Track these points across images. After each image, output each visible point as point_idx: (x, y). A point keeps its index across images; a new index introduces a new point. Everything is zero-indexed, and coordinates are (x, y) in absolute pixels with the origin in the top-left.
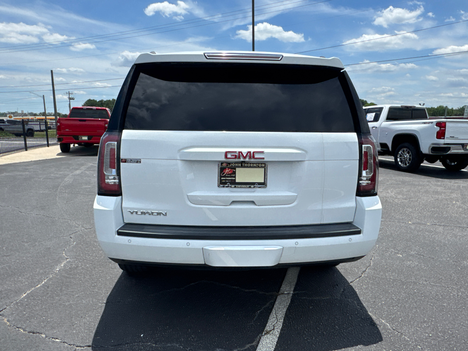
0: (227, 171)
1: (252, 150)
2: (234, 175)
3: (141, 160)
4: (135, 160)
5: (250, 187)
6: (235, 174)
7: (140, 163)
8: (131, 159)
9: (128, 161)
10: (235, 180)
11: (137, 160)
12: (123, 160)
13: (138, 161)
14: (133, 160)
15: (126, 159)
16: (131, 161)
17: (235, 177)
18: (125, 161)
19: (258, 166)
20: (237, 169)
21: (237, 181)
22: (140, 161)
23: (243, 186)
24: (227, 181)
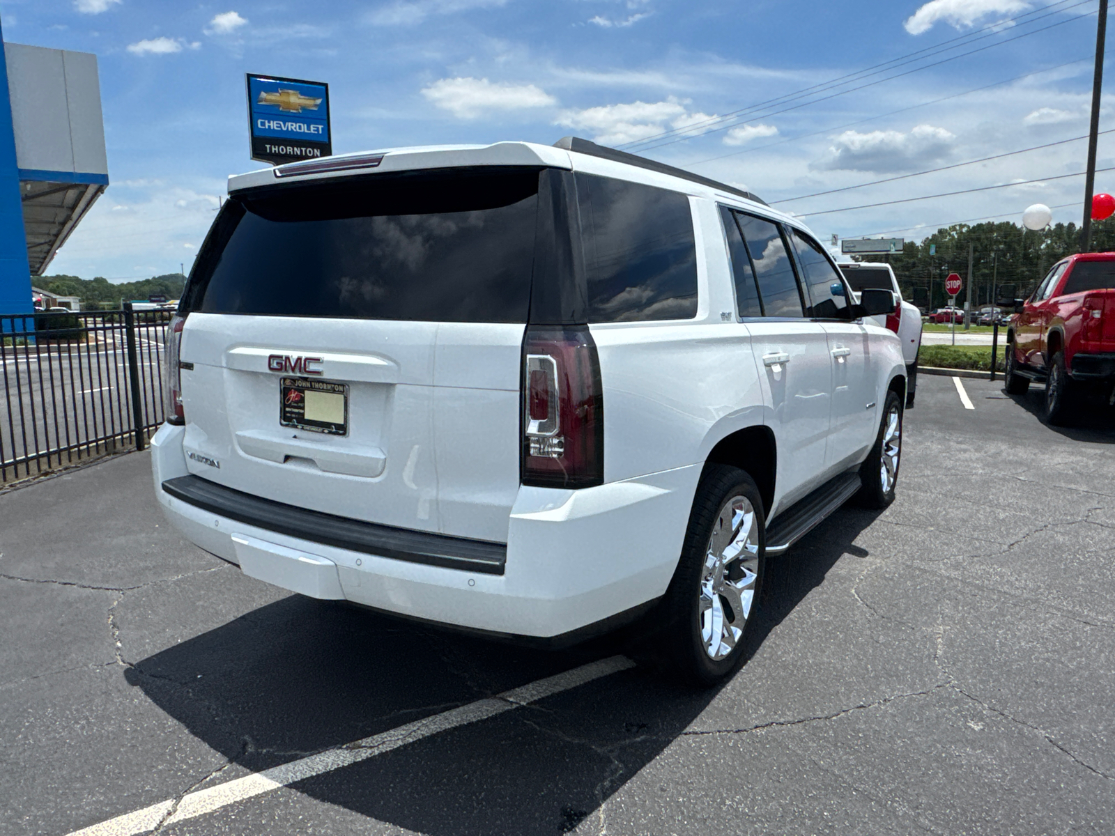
0: (293, 395)
1: (305, 355)
2: (300, 405)
3: (193, 364)
5: (323, 432)
6: (304, 402)
10: (303, 414)
17: (303, 408)
19: (335, 390)
20: (306, 392)
21: (307, 417)
22: (193, 368)
23: (314, 428)
24: (293, 416)
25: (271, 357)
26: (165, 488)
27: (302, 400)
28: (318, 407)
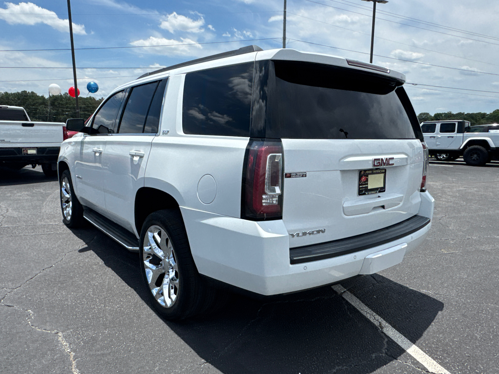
0: (363, 179)
1: (388, 156)
3: (306, 173)
4: (300, 174)
5: (376, 193)
6: (368, 181)
7: (306, 176)
8: (296, 173)
9: (293, 175)
10: (367, 187)
11: (302, 174)
12: (288, 175)
13: (304, 175)
14: (298, 174)
15: (291, 174)
16: (296, 175)
17: (367, 184)
18: (289, 176)
19: (381, 172)
20: (369, 176)
21: (369, 188)
22: (306, 175)
23: (373, 192)
24: (363, 189)
25: (375, 160)
26: (293, 262)
27: (367, 180)
28: (374, 182)
